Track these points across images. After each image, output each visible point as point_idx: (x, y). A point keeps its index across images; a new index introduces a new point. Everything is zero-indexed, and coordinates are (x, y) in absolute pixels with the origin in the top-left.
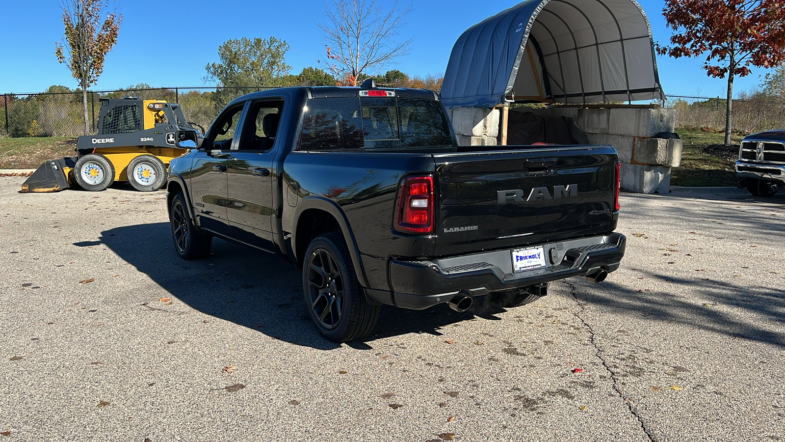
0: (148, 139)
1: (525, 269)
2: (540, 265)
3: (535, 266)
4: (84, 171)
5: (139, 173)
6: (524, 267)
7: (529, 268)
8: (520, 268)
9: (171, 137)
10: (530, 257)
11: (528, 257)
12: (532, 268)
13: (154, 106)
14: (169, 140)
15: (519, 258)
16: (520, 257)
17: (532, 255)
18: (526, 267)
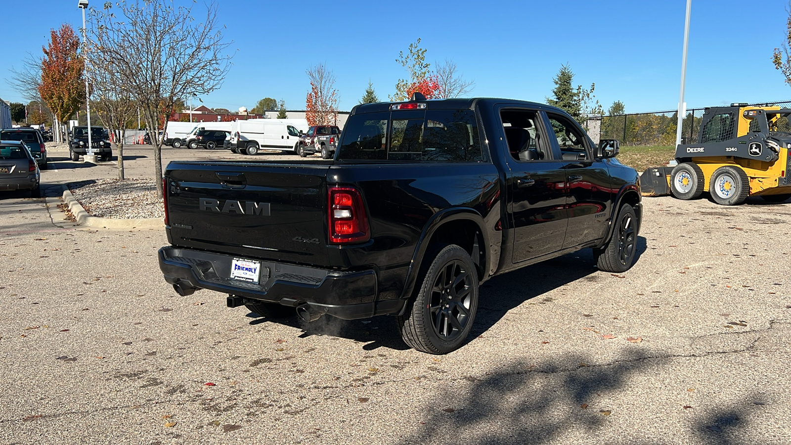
0: (733, 149)
1: (239, 279)
2: (253, 280)
3: (248, 279)
4: (678, 179)
5: (721, 184)
6: (238, 277)
7: (242, 279)
8: (235, 276)
9: (754, 147)
10: (247, 269)
11: (245, 269)
12: (245, 280)
13: (748, 114)
14: (751, 150)
15: (237, 267)
16: (239, 266)
17: (249, 267)
18: (240, 277)
